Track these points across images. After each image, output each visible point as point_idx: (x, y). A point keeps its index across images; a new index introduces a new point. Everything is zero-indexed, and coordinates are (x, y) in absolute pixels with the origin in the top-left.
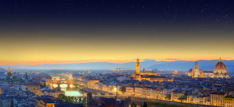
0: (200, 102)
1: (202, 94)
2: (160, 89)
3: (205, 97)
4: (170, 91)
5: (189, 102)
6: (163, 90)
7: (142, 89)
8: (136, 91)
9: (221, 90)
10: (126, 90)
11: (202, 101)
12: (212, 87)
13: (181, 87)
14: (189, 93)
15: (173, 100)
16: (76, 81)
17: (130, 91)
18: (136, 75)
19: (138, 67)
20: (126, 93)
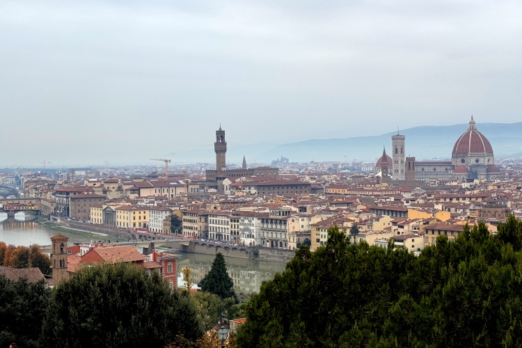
2: (280, 217)
4: (311, 223)
6: (289, 221)
7: (229, 220)
8: (212, 225)
10: (184, 224)
12: (436, 207)
13: (342, 210)
16: (34, 202)
17: (195, 225)
18: (215, 179)
19: (221, 154)
20: (184, 230)
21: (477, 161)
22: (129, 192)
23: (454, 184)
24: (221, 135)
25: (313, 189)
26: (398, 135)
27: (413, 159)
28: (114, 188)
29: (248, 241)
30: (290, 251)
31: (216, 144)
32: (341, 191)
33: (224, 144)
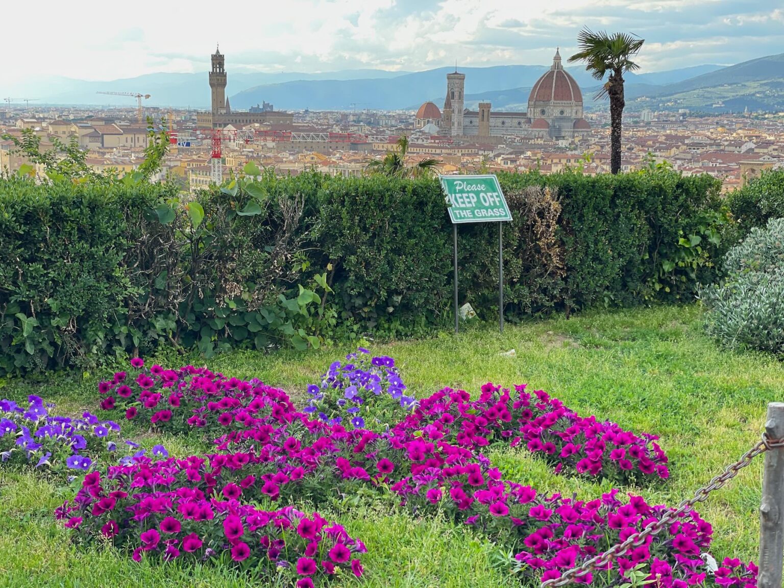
18: (211, 126)
19: (219, 89)
21: (562, 112)
22: (87, 140)
23: (540, 142)
24: (218, 60)
25: (352, 144)
26: (456, 73)
27: (488, 106)
28: (64, 133)
31: (212, 75)
33: (223, 75)
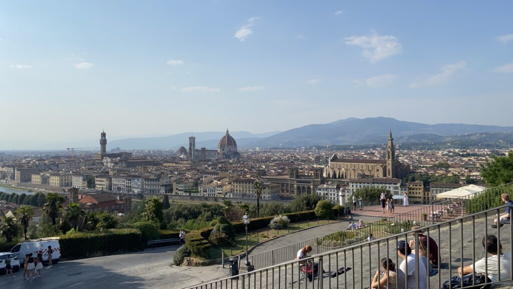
0: (218, 193)
1: (219, 182)
2: (156, 178)
3: (225, 187)
5: (202, 195)
6: (161, 179)
7: (125, 180)
8: (114, 183)
9: (247, 176)
10: (96, 183)
11: (221, 192)
14: (199, 181)
15: (176, 193)
17: (103, 183)
18: (101, 159)
19: (104, 145)
20: (97, 186)
21: (230, 150)
22: (52, 166)
24: (104, 135)
25: (155, 163)
26: (192, 137)
27: (205, 148)
29: (136, 191)
30: (161, 194)
31: (101, 140)
32: (171, 165)
33: (105, 140)
